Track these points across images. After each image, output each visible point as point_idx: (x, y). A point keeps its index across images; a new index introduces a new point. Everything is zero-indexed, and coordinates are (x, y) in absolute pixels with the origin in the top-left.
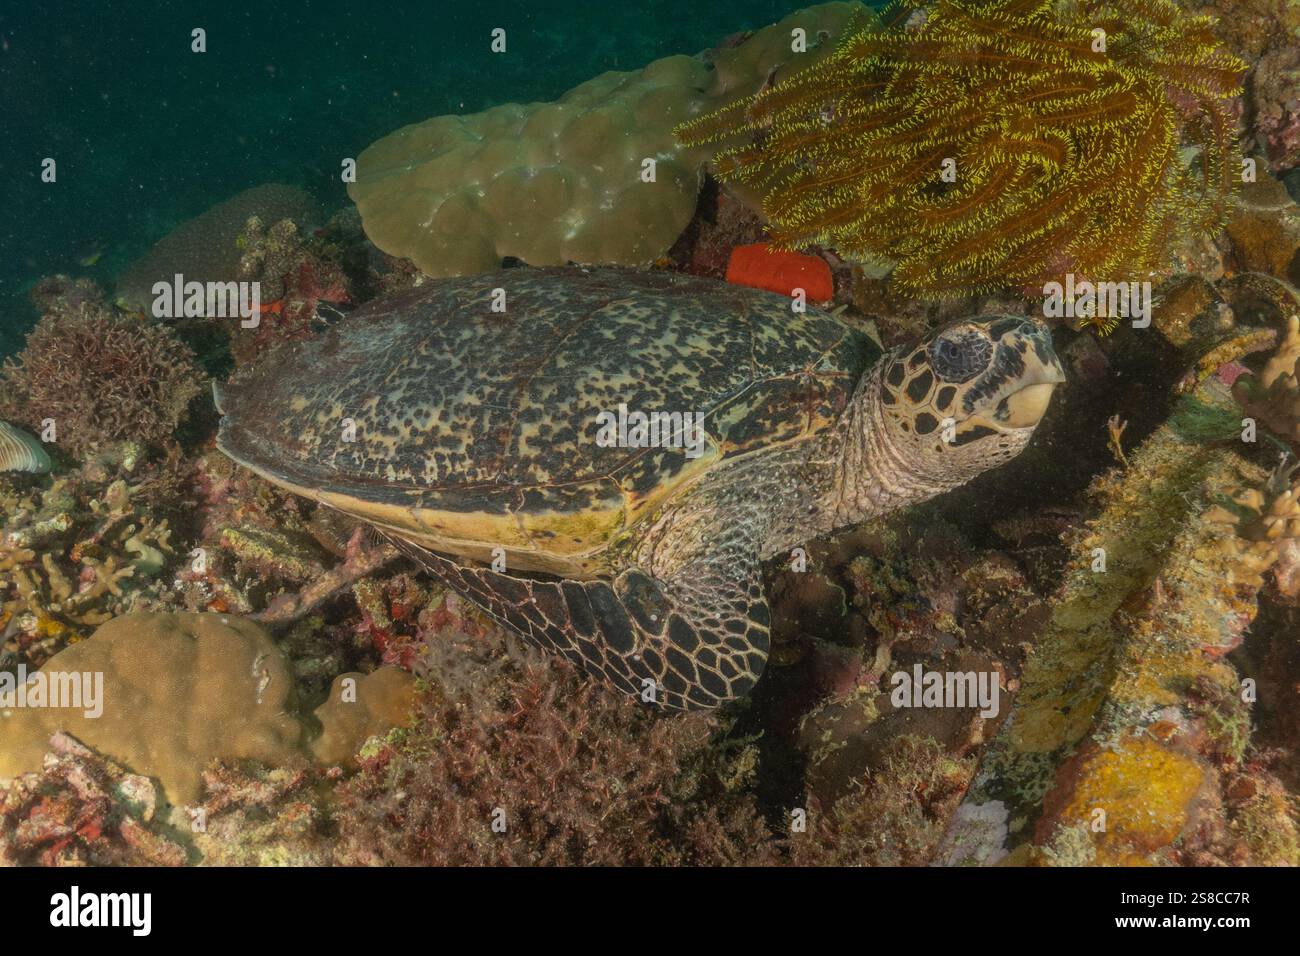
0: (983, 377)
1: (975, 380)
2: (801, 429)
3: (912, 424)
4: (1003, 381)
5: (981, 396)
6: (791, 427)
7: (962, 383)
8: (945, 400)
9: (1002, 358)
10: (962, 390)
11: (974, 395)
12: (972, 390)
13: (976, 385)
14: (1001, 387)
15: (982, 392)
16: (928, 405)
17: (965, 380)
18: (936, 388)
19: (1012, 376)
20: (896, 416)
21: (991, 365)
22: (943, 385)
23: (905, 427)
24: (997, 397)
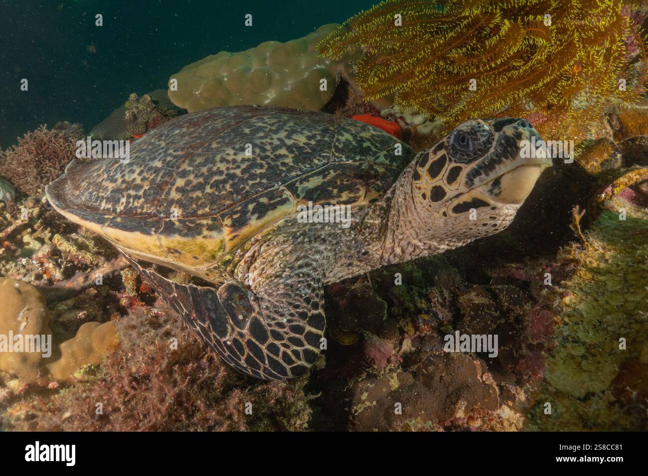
0: (485, 159)
1: (477, 162)
2: (359, 198)
3: (429, 194)
4: (500, 162)
5: (480, 174)
6: (352, 195)
7: (467, 163)
8: (453, 176)
9: (501, 144)
10: (467, 169)
11: (476, 173)
12: (474, 169)
13: (478, 165)
14: (497, 166)
15: (482, 171)
16: (440, 181)
17: (469, 162)
18: (448, 167)
19: (507, 158)
20: (420, 188)
21: (492, 150)
22: (454, 165)
23: (424, 196)
24: (493, 175)
